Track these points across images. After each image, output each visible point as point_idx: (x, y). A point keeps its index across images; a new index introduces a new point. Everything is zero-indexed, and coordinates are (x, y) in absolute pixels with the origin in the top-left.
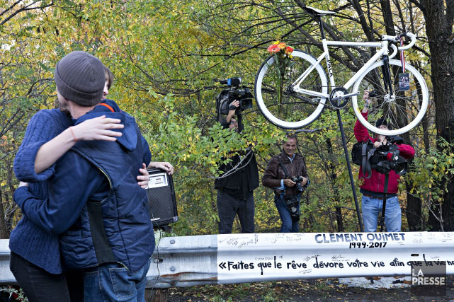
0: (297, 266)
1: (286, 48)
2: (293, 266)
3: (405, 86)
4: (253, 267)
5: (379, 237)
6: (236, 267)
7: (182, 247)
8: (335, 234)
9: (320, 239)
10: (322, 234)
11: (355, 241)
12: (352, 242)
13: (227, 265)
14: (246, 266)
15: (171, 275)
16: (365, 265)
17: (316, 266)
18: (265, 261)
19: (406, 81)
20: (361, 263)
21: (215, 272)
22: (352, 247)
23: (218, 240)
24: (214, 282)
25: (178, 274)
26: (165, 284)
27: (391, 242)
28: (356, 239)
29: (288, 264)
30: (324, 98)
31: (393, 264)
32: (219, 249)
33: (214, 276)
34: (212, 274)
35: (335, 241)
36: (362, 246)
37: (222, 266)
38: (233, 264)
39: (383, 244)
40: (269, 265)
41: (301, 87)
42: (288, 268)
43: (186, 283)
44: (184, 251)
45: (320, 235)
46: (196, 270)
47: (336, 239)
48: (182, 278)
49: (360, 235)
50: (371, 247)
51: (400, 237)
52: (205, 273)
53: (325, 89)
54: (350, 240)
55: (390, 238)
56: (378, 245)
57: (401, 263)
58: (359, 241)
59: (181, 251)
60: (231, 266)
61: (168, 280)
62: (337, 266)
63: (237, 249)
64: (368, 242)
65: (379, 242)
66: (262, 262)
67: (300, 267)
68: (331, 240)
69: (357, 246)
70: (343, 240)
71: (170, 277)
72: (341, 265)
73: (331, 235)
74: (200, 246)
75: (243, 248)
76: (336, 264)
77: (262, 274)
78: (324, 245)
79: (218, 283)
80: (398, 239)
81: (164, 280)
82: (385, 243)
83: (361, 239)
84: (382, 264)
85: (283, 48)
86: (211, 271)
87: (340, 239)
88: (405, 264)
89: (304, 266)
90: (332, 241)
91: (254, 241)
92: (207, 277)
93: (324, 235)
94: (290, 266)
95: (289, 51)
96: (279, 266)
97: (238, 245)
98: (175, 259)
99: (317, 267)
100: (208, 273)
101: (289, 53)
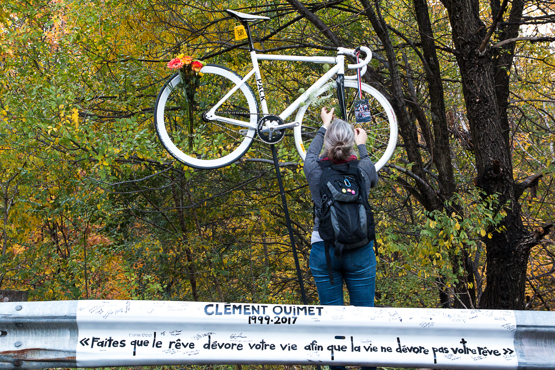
0: (182, 346)
1: (192, 63)
2: (176, 346)
3: (364, 117)
4: (124, 345)
5: (288, 311)
6: (102, 344)
7: (30, 315)
8: (232, 304)
9: (210, 310)
10: (215, 304)
11: (256, 314)
12: (251, 315)
13: (90, 342)
14: (115, 344)
15: (15, 352)
16: (271, 348)
17: (207, 346)
18: (140, 339)
19: (365, 109)
20: (266, 345)
21: (73, 349)
22: (252, 321)
23: (78, 307)
24: (73, 364)
25: (23, 351)
26: (7, 364)
27: (303, 318)
28: (258, 312)
29: (171, 343)
30: (252, 129)
31: (308, 348)
32: (78, 319)
33: (72, 355)
34: (69, 352)
35: (230, 313)
36: (265, 322)
37: (84, 342)
38: (99, 341)
39: (292, 320)
40: (146, 343)
41: (217, 113)
42: (170, 347)
43: (35, 364)
44: (32, 320)
45: (212, 305)
46: (48, 347)
47: (231, 311)
48: (30, 356)
49: (264, 307)
50: (276, 323)
51: (316, 311)
52: (60, 351)
53: (254, 118)
54: (250, 313)
55: (302, 312)
56: (285, 320)
57: (319, 347)
58: (261, 314)
59: (28, 320)
60: (95, 343)
61: (10, 359)
62: (235, 347)
63: (103, 320)
64: (272, 316)
65: (287, 317)
66: (137, 338)
67: (185, 347)
68: (225, 311)
69: (258, 322)
70: (240, 313)
71: (12, 354)
72: (240, 347)
73: (226, 306)
74: (54, 314)
75: (110, 319)
76: (233, 345)
77: (134, 354)
78: (215, 319)
79: (78, 365)
80: (314, 314)
81: (5, 358)
82: (296, 319)
83: (264, 313)
84: (294, 347)
85: (187, 63)
86: (68, 348)
87: (237, 311)
88: (325, 348)
89: (192, 346)
90: (226, 313)
91: (124, 310)
92: (62, 356)
93: (217, 305)
94: (173, 345)
95: (197, 67)
96: (158, 345)
97: (103, 314)
98: (23, 332)
99: (209, 348)
100: (63, 351)
101: (197, 70)
